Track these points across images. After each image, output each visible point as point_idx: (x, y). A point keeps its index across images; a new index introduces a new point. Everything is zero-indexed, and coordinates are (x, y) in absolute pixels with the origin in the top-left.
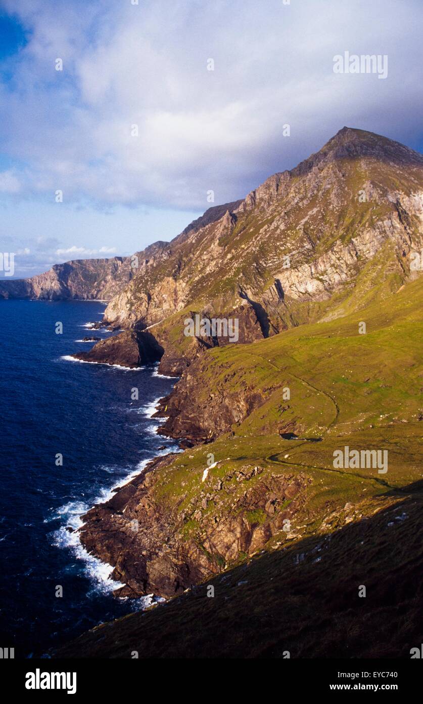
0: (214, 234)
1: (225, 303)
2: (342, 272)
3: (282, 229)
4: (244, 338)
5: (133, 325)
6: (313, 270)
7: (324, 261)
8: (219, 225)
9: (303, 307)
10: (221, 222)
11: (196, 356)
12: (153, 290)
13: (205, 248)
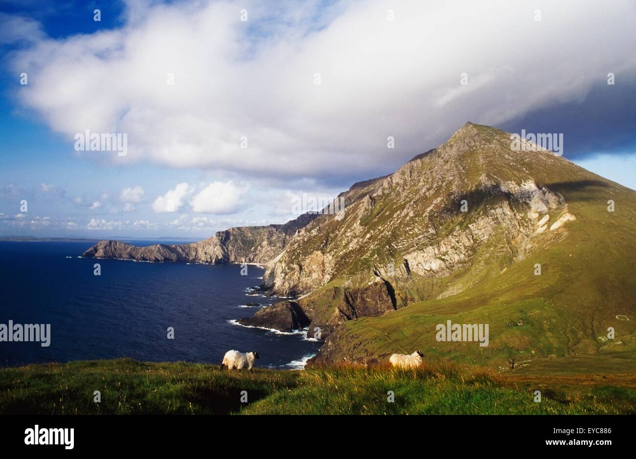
0: (357, 214)
1: (362, 280)
2: (461, 253)
3: (411, 216)
4: (377, 309)
5: (286, 292)
6: (436, 252)
7: (445, 244)
8: (361, 205)
9: (429, 282)
10: (363, 202)
11: (338, 323)
12: (304, 262)
13: (349, 227)
